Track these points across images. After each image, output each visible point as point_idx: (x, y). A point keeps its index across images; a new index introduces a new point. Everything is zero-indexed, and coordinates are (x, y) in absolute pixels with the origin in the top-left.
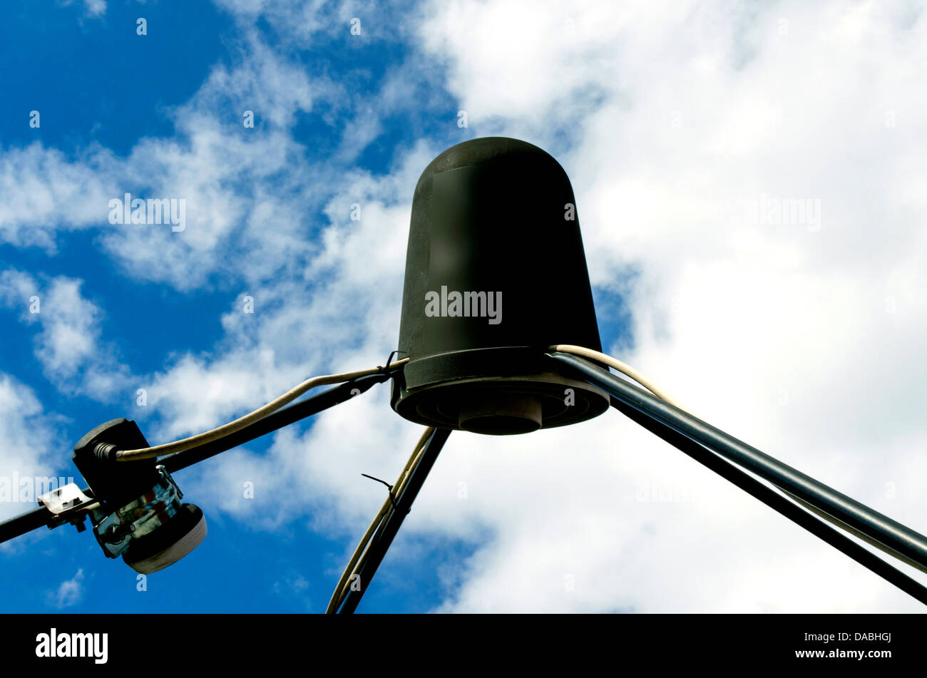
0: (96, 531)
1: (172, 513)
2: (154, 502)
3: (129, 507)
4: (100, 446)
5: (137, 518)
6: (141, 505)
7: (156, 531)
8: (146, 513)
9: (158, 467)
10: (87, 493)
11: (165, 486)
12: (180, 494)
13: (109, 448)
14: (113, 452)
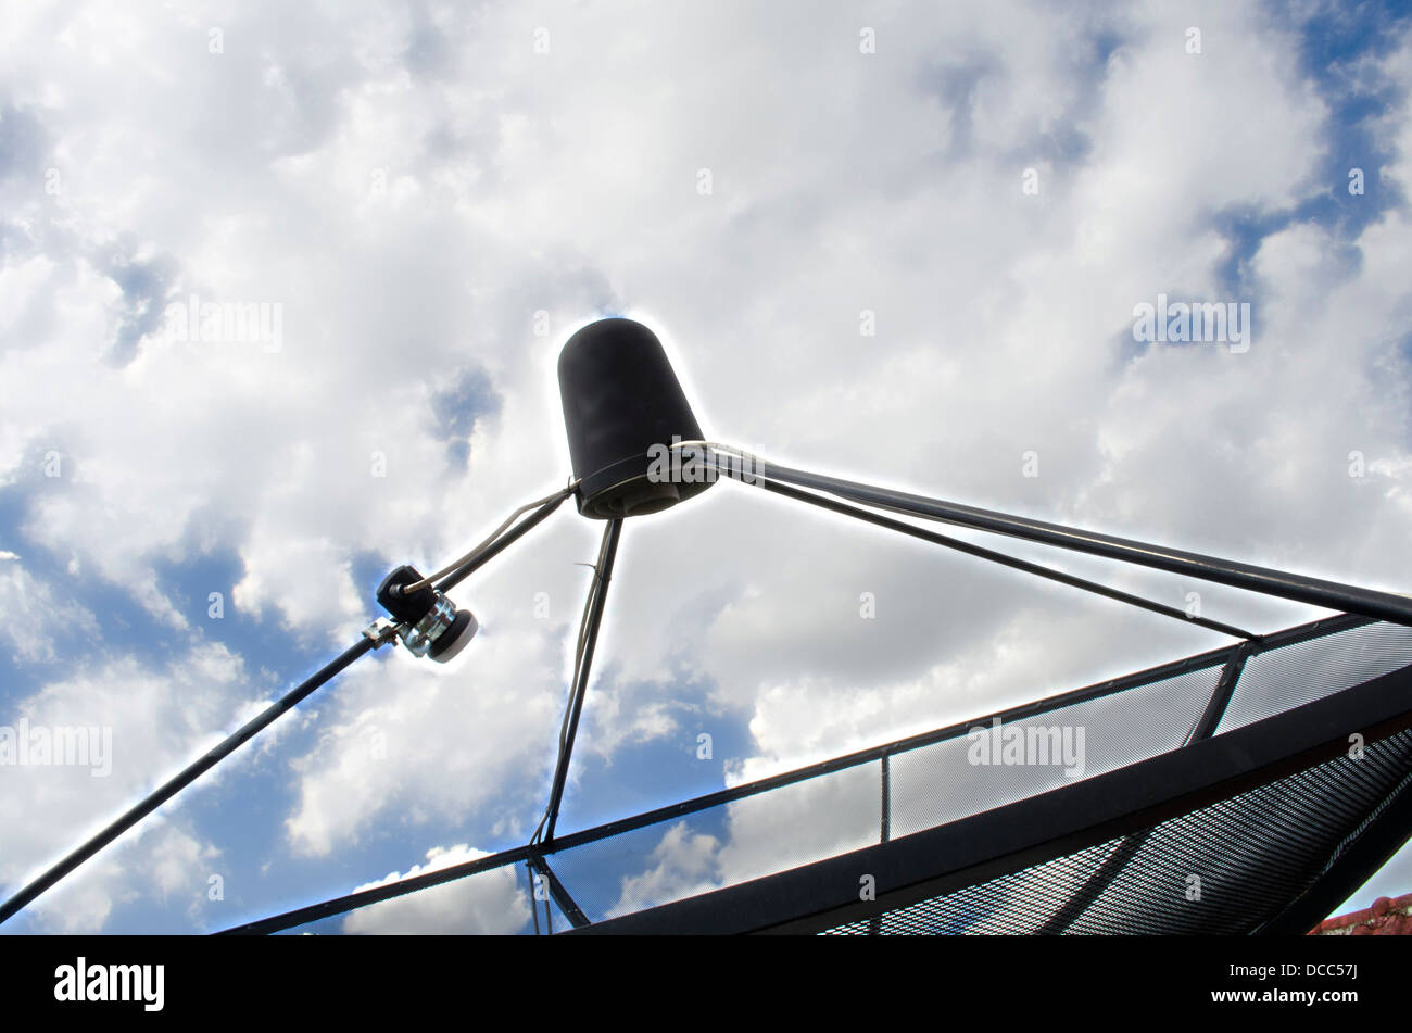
0: (405, 643)
1: (451, 619)
2: (438, 614)
3: (422, 622)
4: (392, 588)
5: (430, 628)
6: (429, 618)
7: (445, 633)
8: (434, 623)
9: (435, 591)
10: (393, 621)
11: (442, 602)
12: (454, 606)
13: (398, 587)
14: (401, 588)
